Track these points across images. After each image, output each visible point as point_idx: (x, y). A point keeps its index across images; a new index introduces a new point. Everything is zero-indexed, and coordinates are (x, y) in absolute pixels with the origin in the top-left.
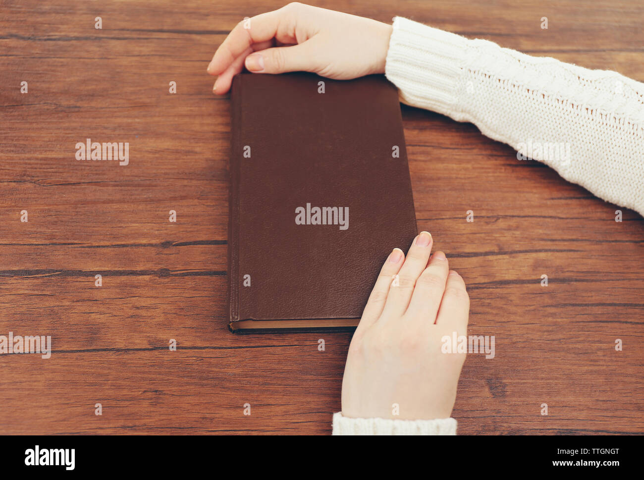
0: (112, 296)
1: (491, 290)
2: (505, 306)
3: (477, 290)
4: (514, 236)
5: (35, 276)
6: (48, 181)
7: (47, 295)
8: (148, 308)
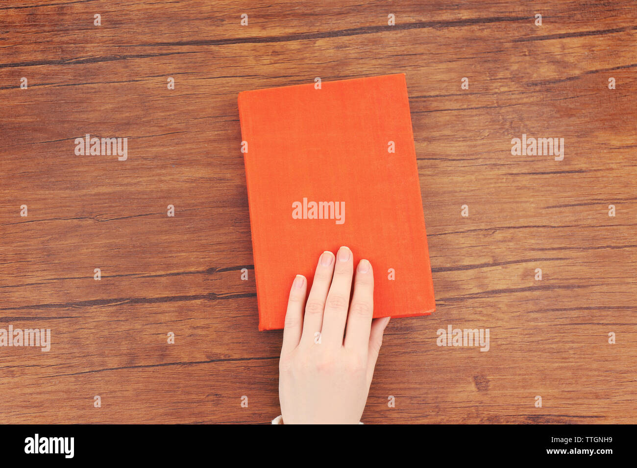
0: (173, 319)
1: (484, 299)
2: (494, 313)
3: (470, 300)
4: (508, 247)
5: (110, 304)
6: (105, 216)
7: (122, 321)
8: (203, 328)
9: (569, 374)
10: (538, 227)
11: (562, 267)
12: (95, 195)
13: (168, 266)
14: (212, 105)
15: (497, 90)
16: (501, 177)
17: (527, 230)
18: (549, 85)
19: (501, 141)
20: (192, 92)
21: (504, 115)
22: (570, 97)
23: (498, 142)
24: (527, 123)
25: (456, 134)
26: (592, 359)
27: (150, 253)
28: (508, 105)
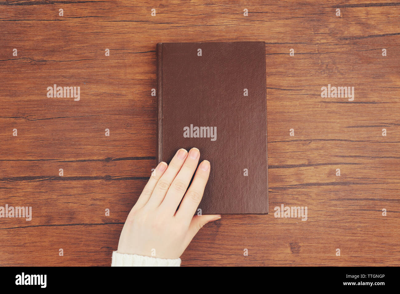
0: (79, 193)
1: (300, 189)
2: (306, 200)
3: (291, 189)
4: (319, 153)
5: (35, 180)
6: (34, 117)
7: (43, 192)
8: (100, 200)
9: (356, 245)
10: (341, 140)
11: (356, 170)
12: (27, 101)
13: (78, 155)
14: (115, 41)
15: (318, 42)
16: (317, 103)
17: (334, 142)
18: (356, 40)
19: (319, 78)
20: (100, 31)
21: (322, 60)
22: (370, 49)
23: (317, 79)
24: (338, 66)
25: (287, 71)
26: (373, 235)
27: (65, 145)
28: (325, 52)
